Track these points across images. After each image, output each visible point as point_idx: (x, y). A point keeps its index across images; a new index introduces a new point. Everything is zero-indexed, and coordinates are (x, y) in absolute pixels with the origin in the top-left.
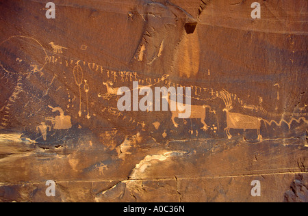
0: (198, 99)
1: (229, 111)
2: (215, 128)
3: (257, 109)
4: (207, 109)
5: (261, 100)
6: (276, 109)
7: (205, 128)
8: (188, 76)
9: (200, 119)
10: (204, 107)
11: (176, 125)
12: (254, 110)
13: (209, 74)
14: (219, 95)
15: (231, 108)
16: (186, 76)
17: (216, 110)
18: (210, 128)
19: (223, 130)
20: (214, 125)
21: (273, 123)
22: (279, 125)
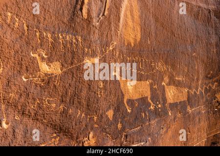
0: (143, 73)
1: (167, 85)
2: (160, 106)
3: (184, 79)
6: (196, 78)
7: (152, 108)
9: (147, 97)
11: (129, 110)
13: (149, 43)
16: (131, 45)
18: (155, 107)
19: (165, 106)
20: (158, 103)
21: (195, 93)
22: (198, 93)
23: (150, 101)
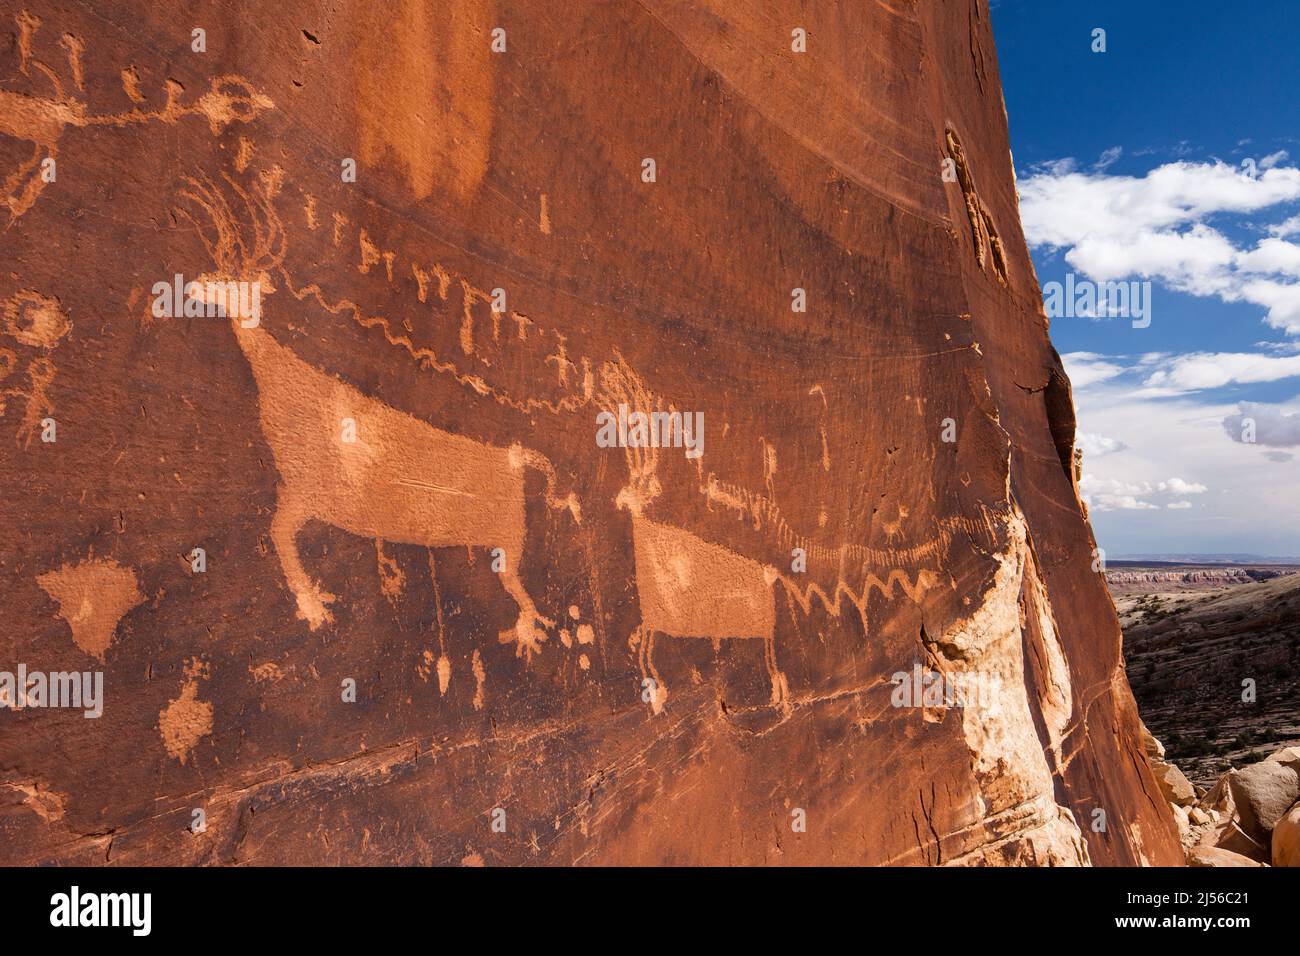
0: (479, 386)
1: (647, 512)
3: (756, 510)
4: (533, 480)
5: (772, 463)
6: (823, 519)
8: (421, 186)
10: (516, 458)
11: (311, 606)
12: (749, 520)
13: (544, 226)
14: (598, 388)
15: (655, 488)
16: (402, 179)
17: (582, 495)
18: (553, 635)
19: (626, 649)
20: (574, 612)
21: (816, 602)
22: (835, 610)
23: (515, 588)
